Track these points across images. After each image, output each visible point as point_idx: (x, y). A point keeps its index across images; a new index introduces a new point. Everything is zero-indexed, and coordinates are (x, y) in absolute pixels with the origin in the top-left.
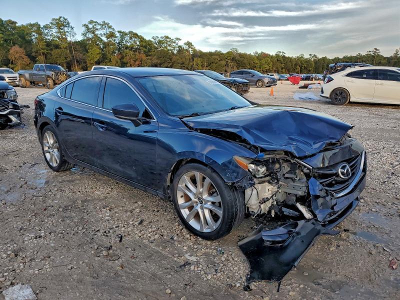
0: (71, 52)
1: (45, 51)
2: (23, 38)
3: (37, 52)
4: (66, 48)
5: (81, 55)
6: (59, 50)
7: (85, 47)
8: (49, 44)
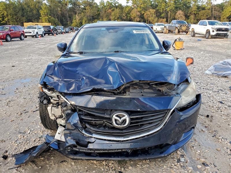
0: (212, 11)
1: (196, 12)
2: (186, 6)
3: (190, 13)
4: (209, 9)
5: (218, 13)
6: (204, 11)
7: (222, 7)
8: (199, 8)
